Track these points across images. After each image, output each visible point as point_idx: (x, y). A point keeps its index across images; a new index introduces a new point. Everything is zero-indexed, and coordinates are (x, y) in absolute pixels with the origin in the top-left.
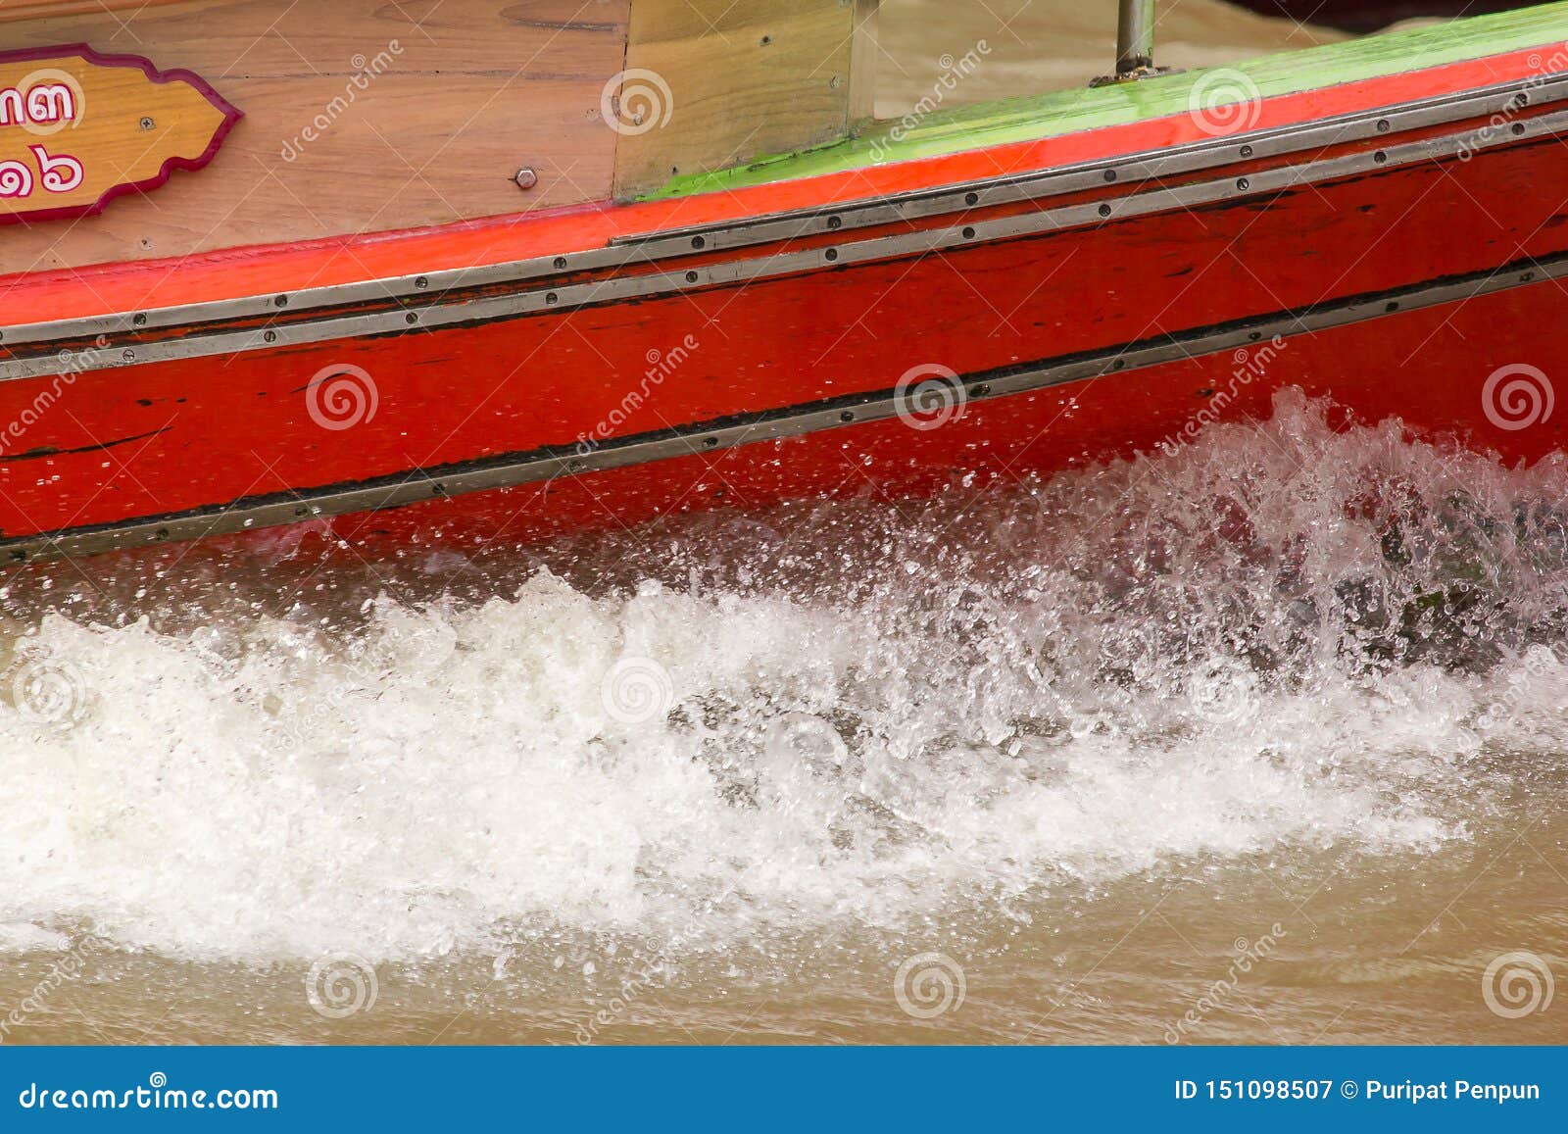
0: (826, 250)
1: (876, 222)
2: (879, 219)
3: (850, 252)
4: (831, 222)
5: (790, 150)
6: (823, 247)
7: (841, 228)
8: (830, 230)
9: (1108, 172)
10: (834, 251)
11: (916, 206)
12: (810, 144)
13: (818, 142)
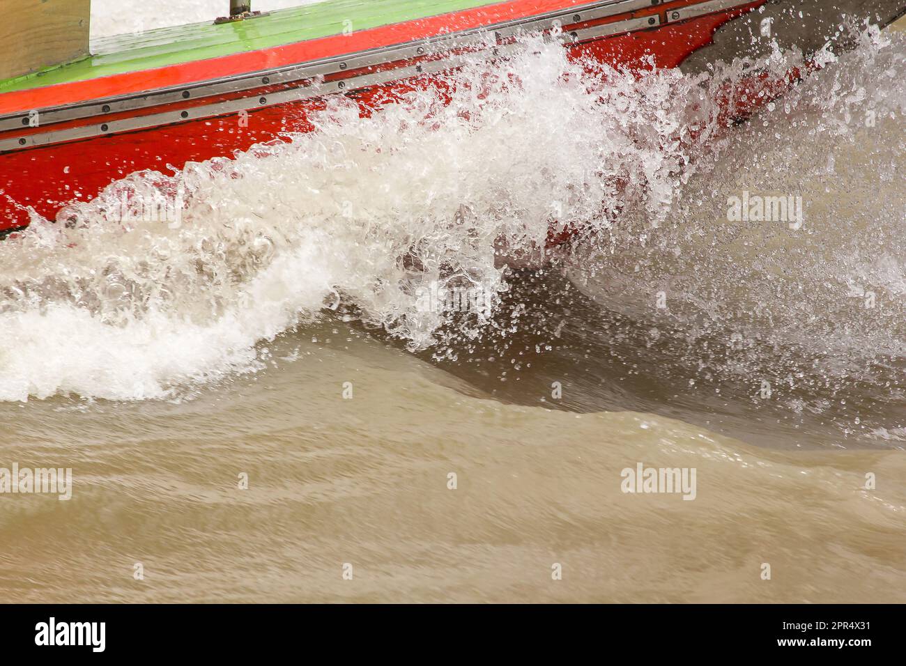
0: (101, 125)
1: (131, 109)
2: (132, 107)
3: (115, 127)
4: (104, 109)
5: (58, 63)
6: (99, 123)
7: (110, 112)
8: (103, 113)
9: (264, 78)
10: (107, 126)
11: (153, 99)
12: (69, 59)
13: (74, 58)
